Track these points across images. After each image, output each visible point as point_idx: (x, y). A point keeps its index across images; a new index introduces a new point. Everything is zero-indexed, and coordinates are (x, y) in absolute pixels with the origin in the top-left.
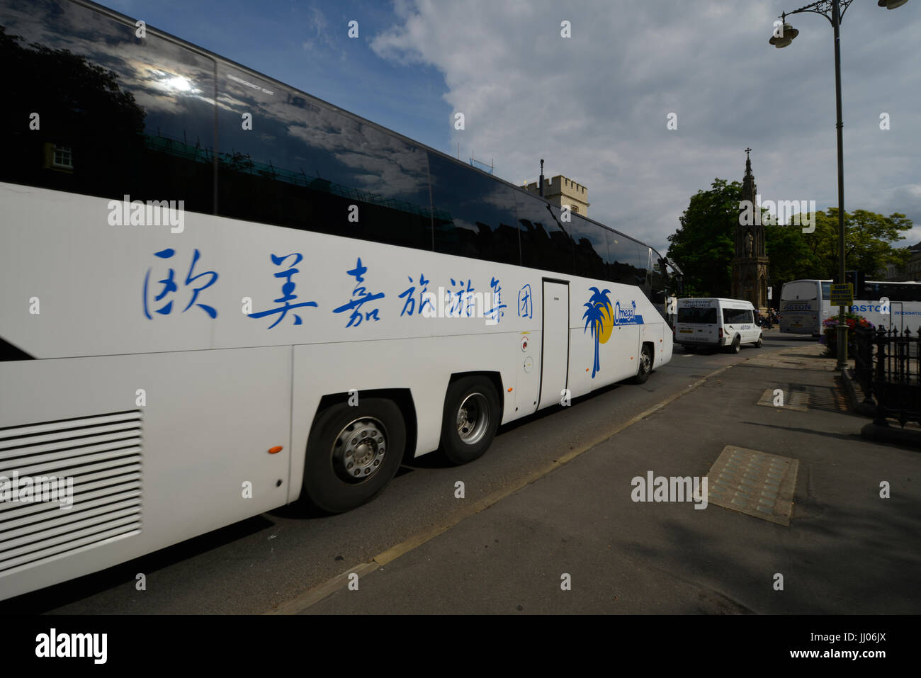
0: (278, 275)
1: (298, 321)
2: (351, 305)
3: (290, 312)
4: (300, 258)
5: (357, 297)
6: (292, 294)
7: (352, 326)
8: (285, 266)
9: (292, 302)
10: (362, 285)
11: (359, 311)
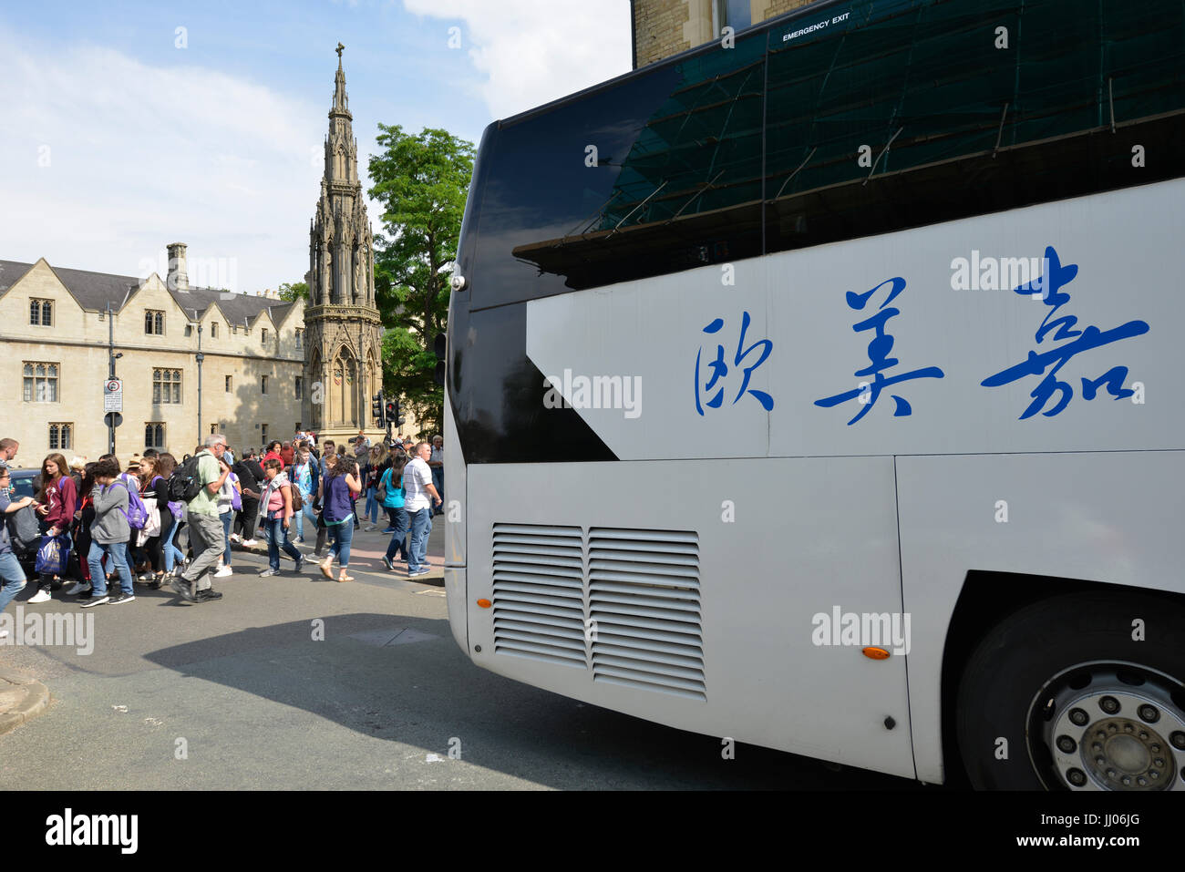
0: (858, 328)
1: (903, 408)
2: (1035, 363)
3: (886, 392)
4: (899, 284)
5: (1050, 344)
6: (888, 357)
7: (1039, 416)
8: (872, 309)
9: (887, 373)
10: (1063, 311)
11: (1059, 377)
